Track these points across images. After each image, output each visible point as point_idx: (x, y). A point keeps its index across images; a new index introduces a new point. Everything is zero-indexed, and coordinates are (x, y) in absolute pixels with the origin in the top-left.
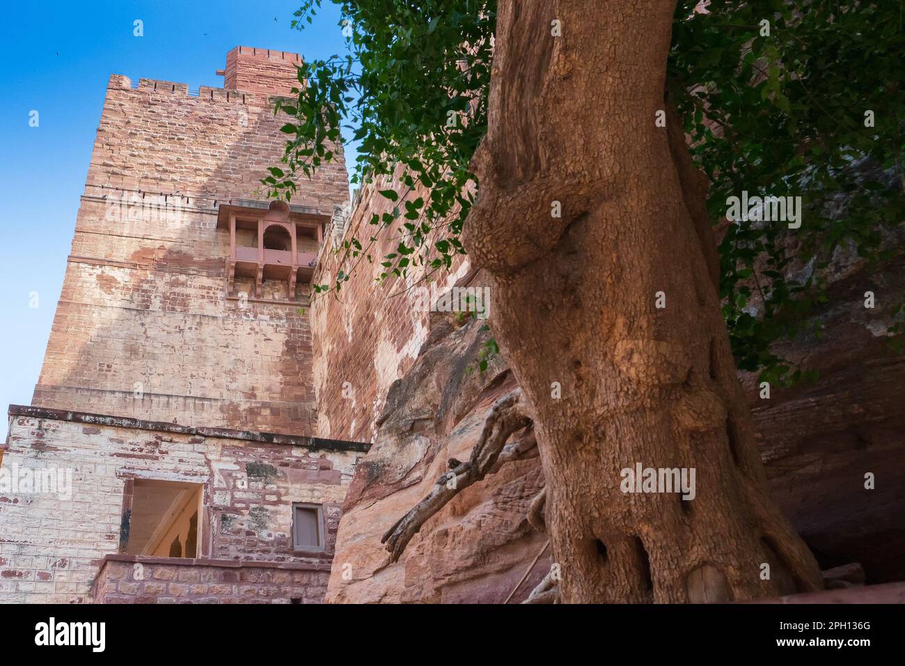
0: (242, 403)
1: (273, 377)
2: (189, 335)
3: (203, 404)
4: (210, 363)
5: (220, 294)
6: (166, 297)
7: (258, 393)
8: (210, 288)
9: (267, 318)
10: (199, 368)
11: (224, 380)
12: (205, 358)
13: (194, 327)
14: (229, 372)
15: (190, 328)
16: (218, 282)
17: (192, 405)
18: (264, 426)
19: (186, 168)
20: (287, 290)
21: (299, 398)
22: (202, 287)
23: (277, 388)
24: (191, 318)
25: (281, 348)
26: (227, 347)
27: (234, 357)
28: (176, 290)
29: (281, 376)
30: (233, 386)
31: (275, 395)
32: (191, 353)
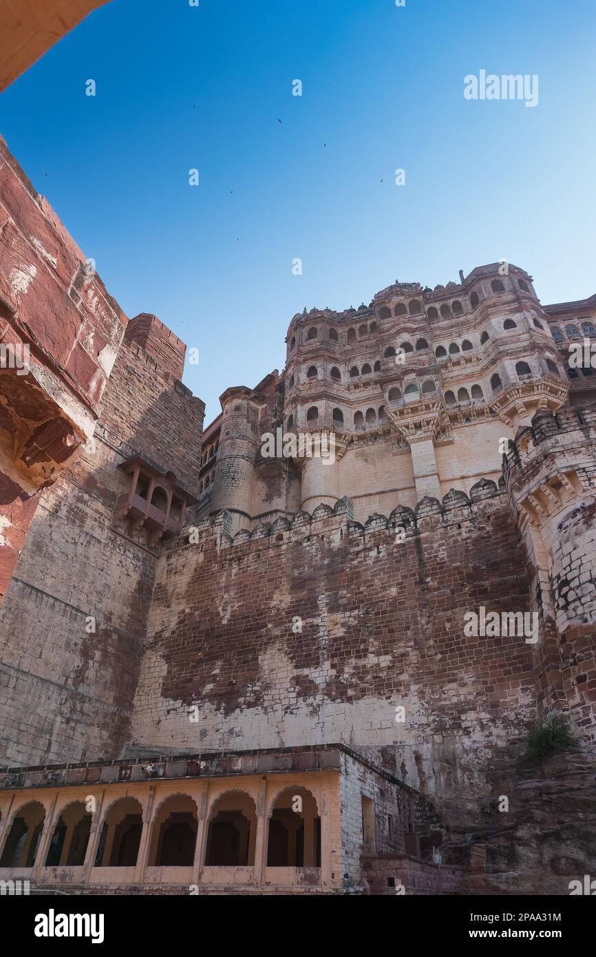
0: (102, 623)
1: (125, 608)
2: (80, 549)
3: (77, 615)
4: (87, 580)
5: (107, 523)
6: (71, 509)
7: (114, 618)
8: (101, 514)
9: (131, 556)
10: (80, 580)
11: (94, 598)
12: (86, 574)
13: (85, 543)
14: (99, 593)
15: (82, 544)
16: (108, 511)
17: (69, 613)
18: (111, 648)
19: (109, 403)
20: (149, 539)
21: (137, 632)
22: (97, 511)
23: (126, 618)
24: (84, 534)
25: (135, 586)
26: (102, 570)
27: (104, 581)
28: (80, 505)
29: (130, 610)
30: (99, 606)
31: (123, 624)
32: (78, 565)
